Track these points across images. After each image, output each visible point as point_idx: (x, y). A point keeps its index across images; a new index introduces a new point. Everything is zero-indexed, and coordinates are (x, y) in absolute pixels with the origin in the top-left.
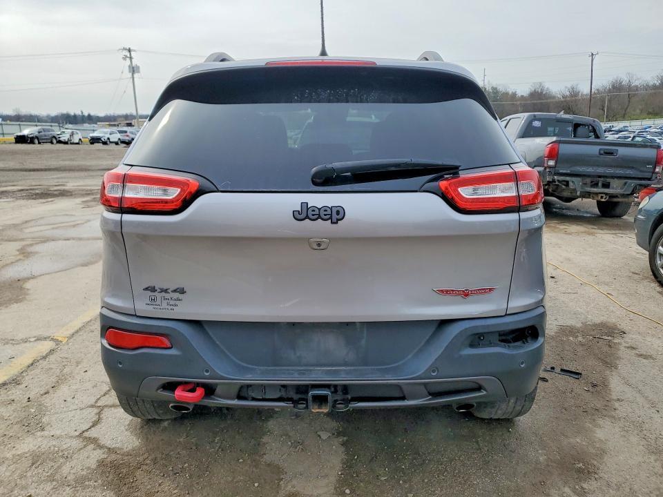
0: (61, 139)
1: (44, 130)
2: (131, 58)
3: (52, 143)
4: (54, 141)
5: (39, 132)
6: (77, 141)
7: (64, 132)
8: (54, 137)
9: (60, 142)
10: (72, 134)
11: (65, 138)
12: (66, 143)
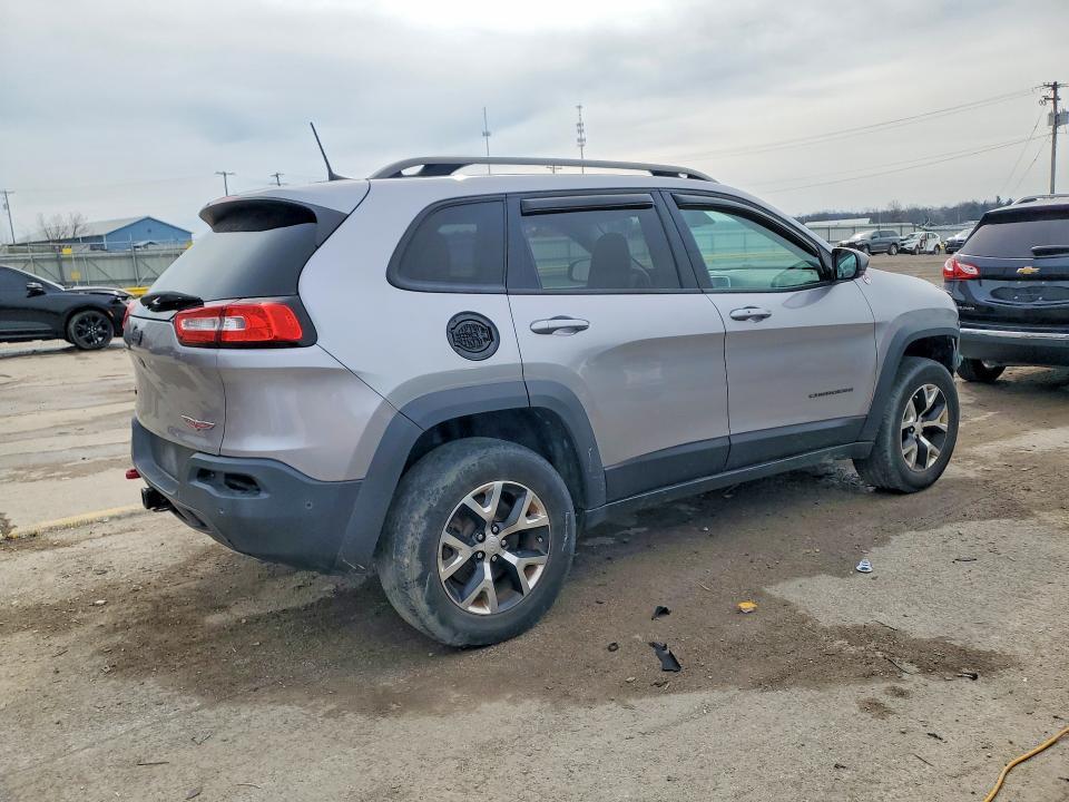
0: (905, 247)
1: (881, 234)
2: (1056, 99)
3: (890, 253)
4: (894, 250)
5: (873, 238)
6: (932, 249)
7: (913, 235)
8: (895, 244)
9: (903, 251)
10: (924, 240)
11: (911, 244)
12: (912, 252)
